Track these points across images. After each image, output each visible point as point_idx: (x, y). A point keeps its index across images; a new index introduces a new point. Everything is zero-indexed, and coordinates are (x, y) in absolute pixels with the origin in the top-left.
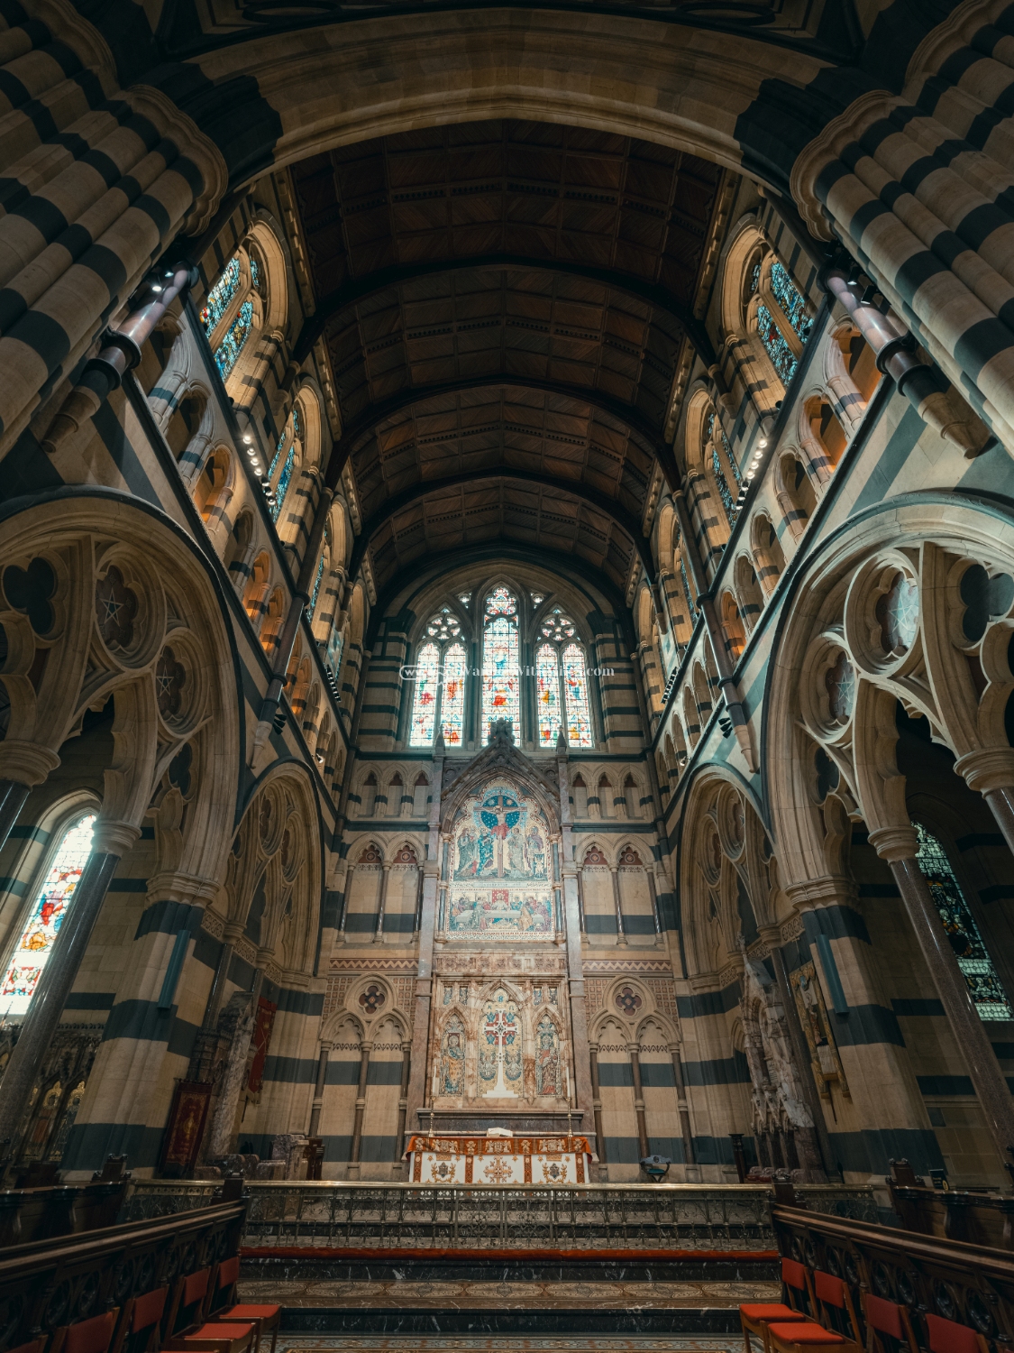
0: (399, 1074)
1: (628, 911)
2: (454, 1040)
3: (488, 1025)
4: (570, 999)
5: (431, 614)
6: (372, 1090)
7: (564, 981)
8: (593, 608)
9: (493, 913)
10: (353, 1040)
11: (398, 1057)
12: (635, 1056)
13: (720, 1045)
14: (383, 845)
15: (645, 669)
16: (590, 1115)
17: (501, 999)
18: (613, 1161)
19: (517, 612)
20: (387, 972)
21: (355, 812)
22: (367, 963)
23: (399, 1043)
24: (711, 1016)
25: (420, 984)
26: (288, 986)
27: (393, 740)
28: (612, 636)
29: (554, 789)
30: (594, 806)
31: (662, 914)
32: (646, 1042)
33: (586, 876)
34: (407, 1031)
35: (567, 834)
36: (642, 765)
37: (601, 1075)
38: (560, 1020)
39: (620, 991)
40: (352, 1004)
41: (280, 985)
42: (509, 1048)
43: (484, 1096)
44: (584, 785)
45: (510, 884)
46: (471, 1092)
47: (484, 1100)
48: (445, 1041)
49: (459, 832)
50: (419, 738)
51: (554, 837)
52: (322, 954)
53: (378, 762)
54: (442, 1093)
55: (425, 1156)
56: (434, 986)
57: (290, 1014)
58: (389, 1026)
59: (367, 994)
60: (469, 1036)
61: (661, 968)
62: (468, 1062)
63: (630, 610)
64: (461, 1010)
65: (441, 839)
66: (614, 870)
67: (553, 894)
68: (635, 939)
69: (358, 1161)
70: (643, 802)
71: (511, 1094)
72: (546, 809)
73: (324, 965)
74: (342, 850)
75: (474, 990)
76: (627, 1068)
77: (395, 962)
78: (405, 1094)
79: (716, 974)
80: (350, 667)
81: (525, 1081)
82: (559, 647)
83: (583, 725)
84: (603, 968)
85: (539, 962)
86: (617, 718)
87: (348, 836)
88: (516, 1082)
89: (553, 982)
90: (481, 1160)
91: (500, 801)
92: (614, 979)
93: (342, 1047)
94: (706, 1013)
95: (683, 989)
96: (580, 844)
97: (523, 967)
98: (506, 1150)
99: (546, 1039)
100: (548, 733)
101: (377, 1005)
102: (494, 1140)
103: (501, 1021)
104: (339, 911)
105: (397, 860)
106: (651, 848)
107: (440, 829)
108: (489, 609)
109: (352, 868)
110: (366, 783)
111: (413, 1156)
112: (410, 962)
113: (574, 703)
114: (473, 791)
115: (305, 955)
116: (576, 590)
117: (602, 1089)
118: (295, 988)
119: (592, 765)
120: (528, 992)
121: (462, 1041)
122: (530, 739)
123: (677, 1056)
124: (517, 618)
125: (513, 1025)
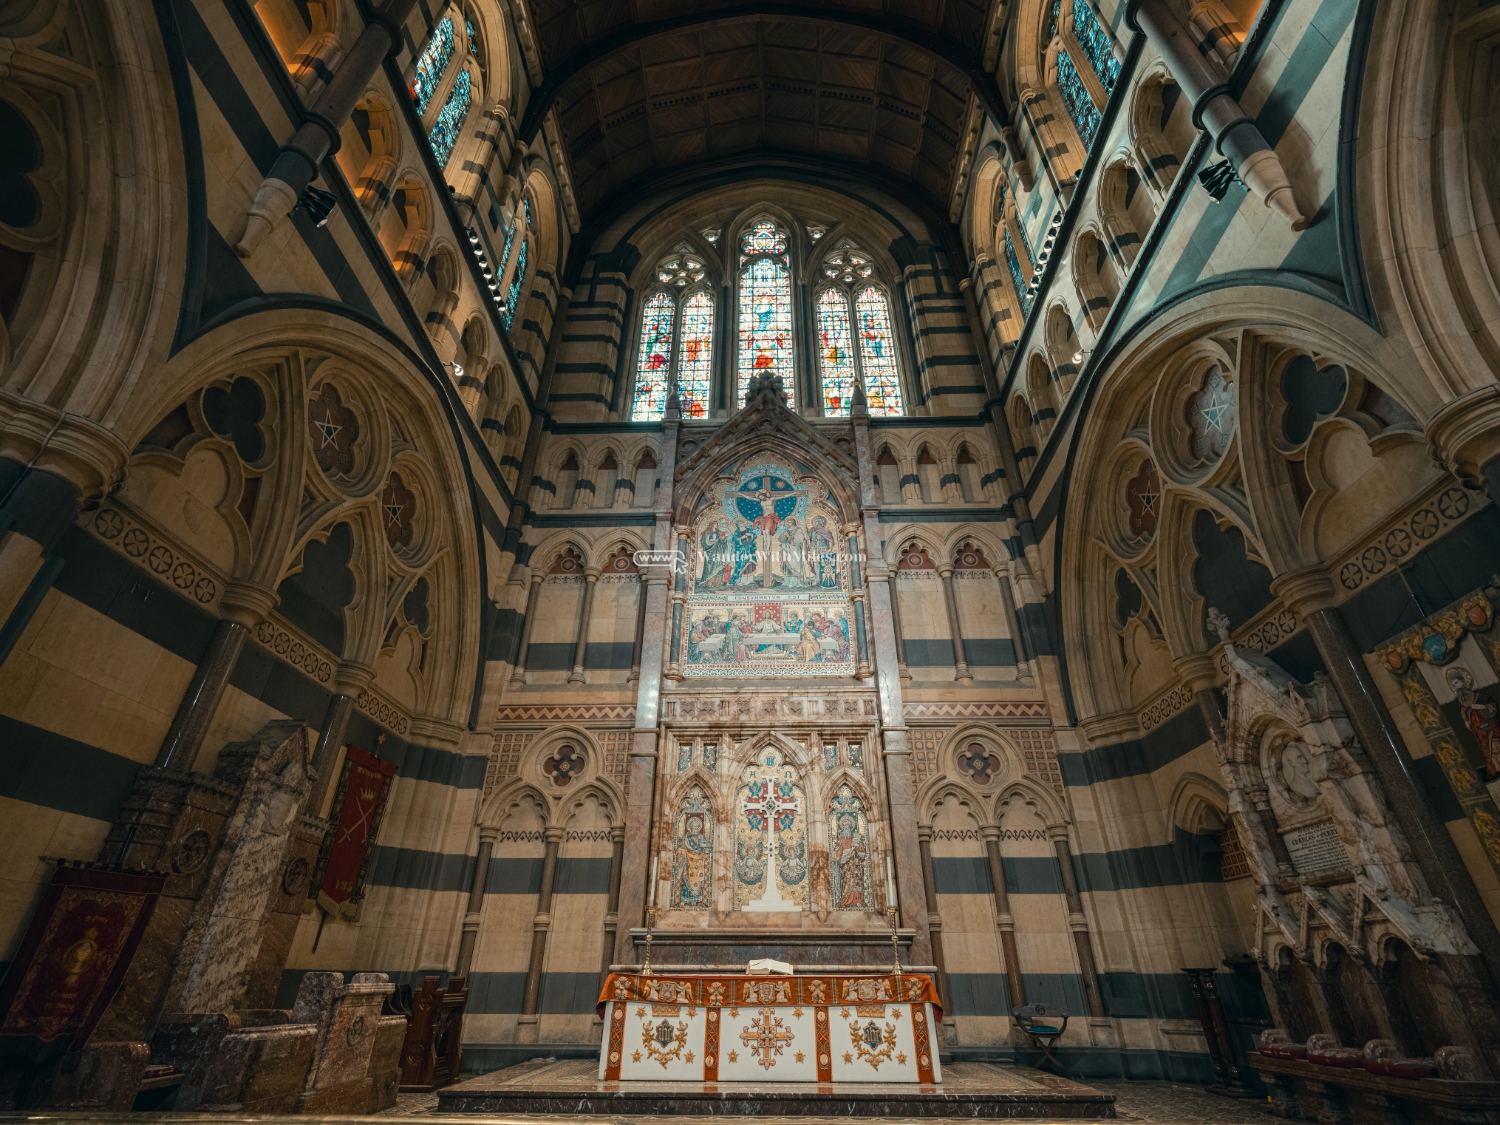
0: (604, 877)
1: (971, 632)
2: (695, 823)
3: (750, 800)
4: (884, 758)
5: (662, 255)
6: (562, 903)
7: (874, 732)
8: (899, 234)
9: (757, 638)
10: (533, 825)
11: (606, 850)
12: (992, 847)
13: (1144, 824)
14: (585, 545)
15: (986, 293)
16: (923, 937)
17: (770, 761)
18: (962, 1013)
19: (787, 251)
20: (588, 725)
21: (542, 502)
22: (557, 711)
23: (607, 830)
24: (1124, 780)
25: (638, 737)
26: (423, 742)
27: (603, 408)
28: (928, 267)
29: (848, 461)
30: (910, 487)
31: (1027, 635)
32: (1011, 824)
33: (901, 584)
34: (619, 811)
35: (871, 523)
36: (984, 430)
37: (941, 877)
38: (868, 791)
39: (964, 747)
40: (533, 771)
41: (407, 738)
42: (785, 835)
43: (745, 909)
44: (893, 461)
45: (784, 597)
46: (722, 902)
47: (744, 915)
48: (681, 827)
49: (702, 528)
50: (646, 410)
51: (850, 527)
52: (486, 699)
53: (581, 437)
54: (676, 906)
55: (632, 1009)
56: (662, 742)
57: (425, 784)
58: (591, 805)
59: (557, 757)
60: (720, 816)
61: (1031, 712)
62: (716, 856)
63: (957, 228)
64: (706, 778)
65: (675, 534)
66: (947, 574)
67: (852, 609)
68: (983, 673)
69: (536, 1011)
70: (987, 480)
71: (790, 906)
72: (838, 491)
73: (488, 714)
74: (523, 554)
75: (727, 747)
76: (983, 865)
77: (600, 709)
78: (614, 907)
79: (1131, 713)
80: (534, 299)
81: (813, 886)
82: (851, 291)
83: (888, 390)
84: (935, 713)
85: (831, 707)
86: (942, 370)
87: (531, 535)
88: (797, 888)
89: (856, 736)
90: (734, 1015)
91: (767, 483)
92: (954, 730)
93: (516, 837)
94: (1115, 775)
95: (1070, 742)
96: (893, 537)
97: (805, 712)
98: (781, 997)
99: (847, 820)
100: (837, 400)
101: (571, 773)
102: (759, 980)
103: (771, 794)
104: (515, 640)
105: (608, 568)
106: (1005, 542)
107: (673, 521)
108: (747, 249)
109: (538, 580)
110: (564, 467)
111: (609, 1008)
112: (625, 709)
113: (875, 361)
114: (724, 468)
115: (453, 695)
116: (873, 211)
117: (941, 899)
118: (435, 744)
119: (906, 433)
120: (815, 750)
121: (707, 826)
122: (810, 404)
123: (1063, 845)
124: (787, 259)
125: (792, 800)
